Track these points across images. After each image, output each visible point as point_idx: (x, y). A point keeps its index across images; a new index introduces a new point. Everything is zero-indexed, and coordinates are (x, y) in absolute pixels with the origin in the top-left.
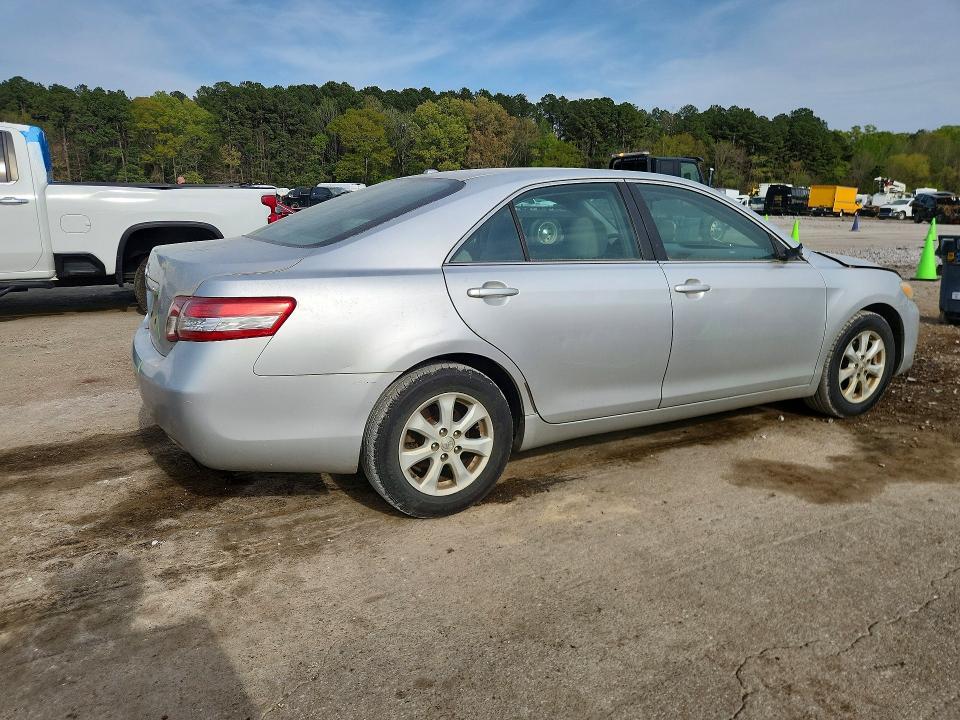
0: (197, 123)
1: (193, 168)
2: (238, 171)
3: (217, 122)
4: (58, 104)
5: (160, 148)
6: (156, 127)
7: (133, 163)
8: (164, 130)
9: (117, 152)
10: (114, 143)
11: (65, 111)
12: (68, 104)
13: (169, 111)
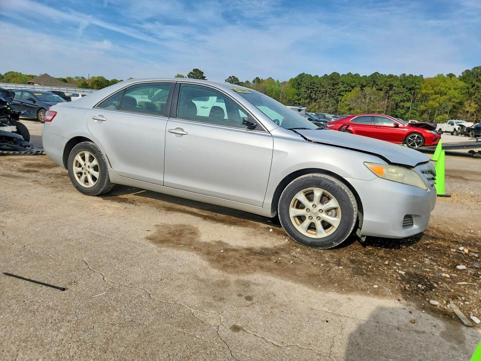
0: (455, 89)
1: (447, 113)
2: (473, 115)
3: (468, 88)
4: (389, 83)
5: (431, 102)
6: (433, 92)
7: (415, 110)
8: (436, 93)
9: (408, 104)
10: (408, 100)
11: (391, 86)
12: (393, 83)
13: (442, 84)
